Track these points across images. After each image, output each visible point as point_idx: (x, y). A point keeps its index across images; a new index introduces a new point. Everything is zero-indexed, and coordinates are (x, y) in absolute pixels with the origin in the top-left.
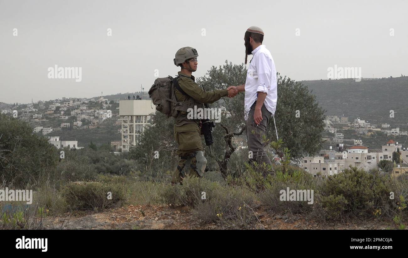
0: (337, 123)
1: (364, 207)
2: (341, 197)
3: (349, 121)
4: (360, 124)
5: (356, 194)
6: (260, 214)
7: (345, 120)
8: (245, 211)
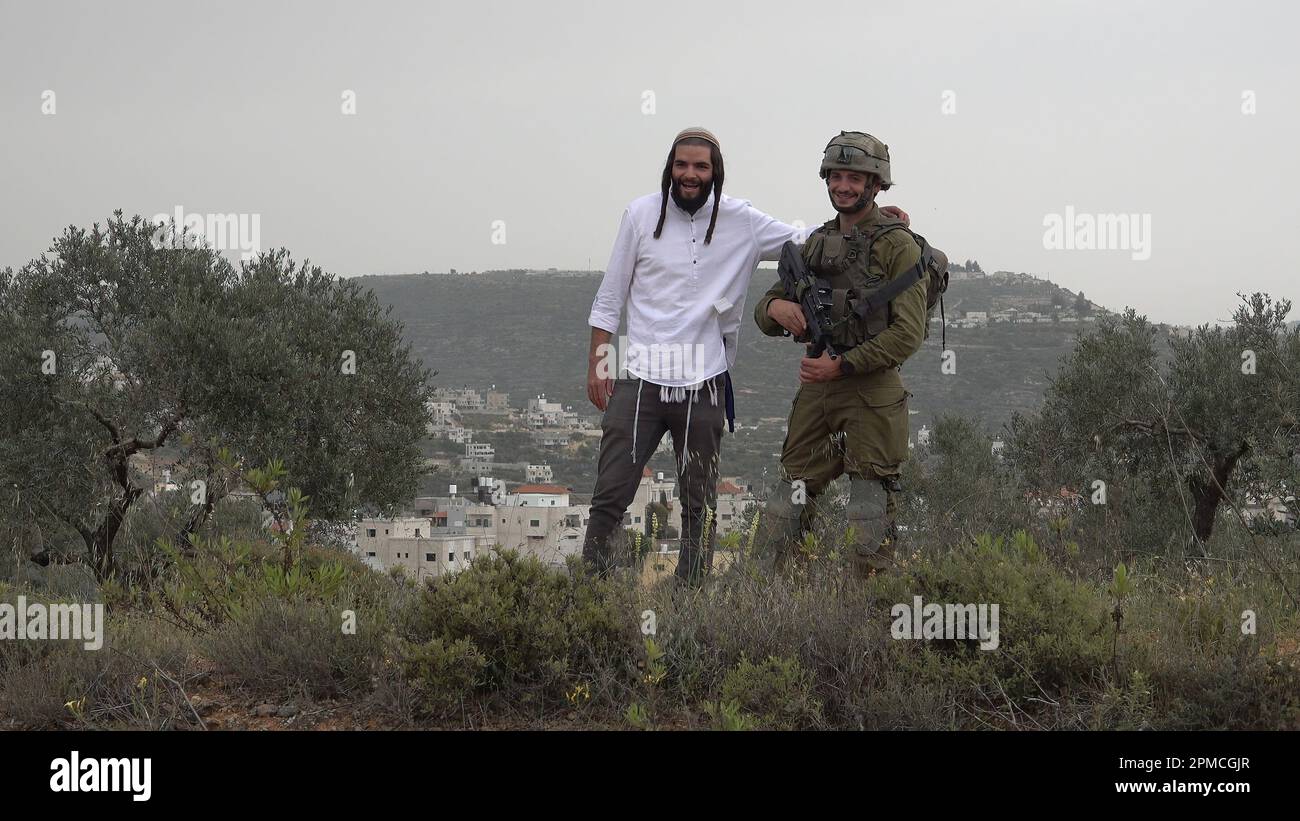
0: (472, 411)
1: (537, 676)
2: (465, 645)
3: (511, 404)
4: (546, 415)
5: (512, 637)
6: (206, 702)
7: (498, 401)
8: (156, 691)
